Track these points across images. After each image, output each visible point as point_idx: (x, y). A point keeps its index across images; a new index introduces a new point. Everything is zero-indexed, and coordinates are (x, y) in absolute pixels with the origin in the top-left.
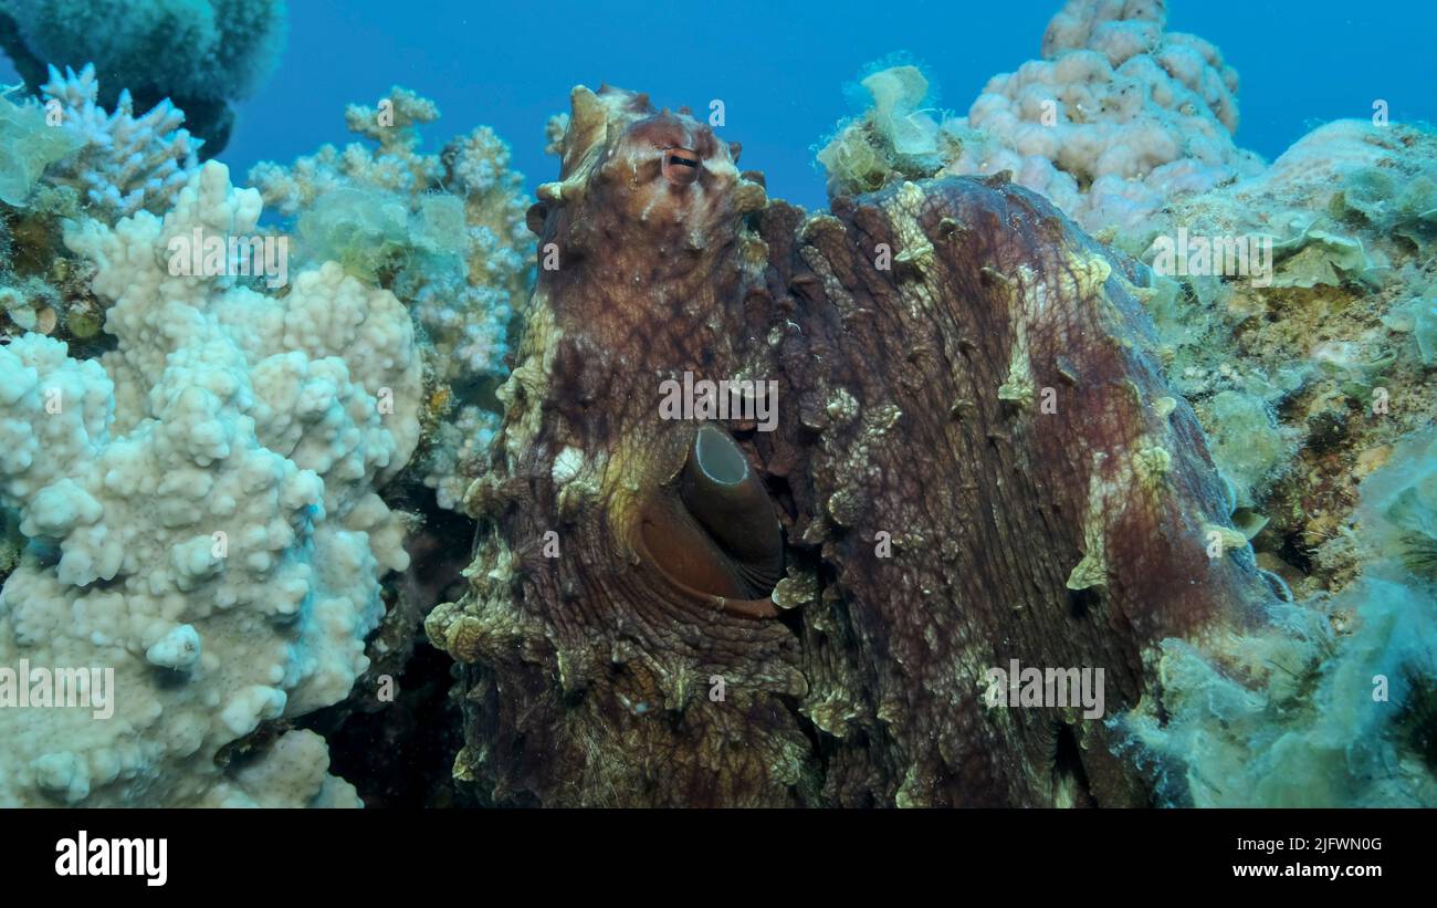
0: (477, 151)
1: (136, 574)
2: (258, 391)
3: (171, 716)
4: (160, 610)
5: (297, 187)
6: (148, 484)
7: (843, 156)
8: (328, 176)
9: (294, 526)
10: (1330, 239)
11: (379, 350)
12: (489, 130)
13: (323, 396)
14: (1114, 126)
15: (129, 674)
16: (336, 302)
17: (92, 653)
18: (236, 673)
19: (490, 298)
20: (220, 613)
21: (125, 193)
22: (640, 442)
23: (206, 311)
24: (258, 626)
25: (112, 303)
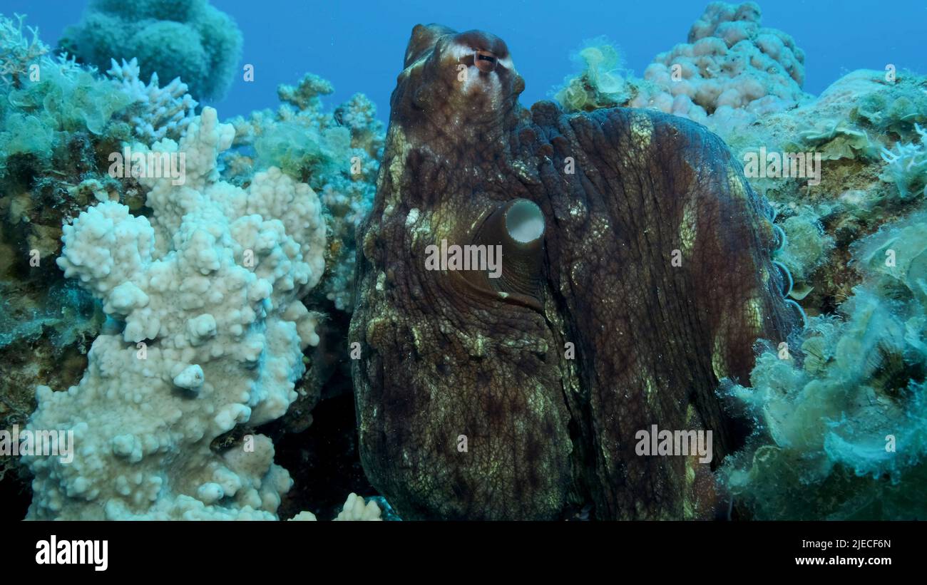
0: (356, 108)
1: (167, 337)
2: (234, 237)
3: (187, 418)
4: (180, 357)
5: (252, 127)
6: (174, 285)
7: (570, 96)
8: (271, 121)
9: (256, 311)
10: (848, 132)
11: (301, 217)
12: (363, 96)
13: (271, 240)
14: (728, 79)
15: (164, 393)
16: (277, 188)
17: (143, 381)
18: (223, 396)
19: (365, 188)
20: (214, 360)
21: (156, 129)
22: (453, 207)
23: (203, 193)
24: (235, 369)
25: (150, 189)
